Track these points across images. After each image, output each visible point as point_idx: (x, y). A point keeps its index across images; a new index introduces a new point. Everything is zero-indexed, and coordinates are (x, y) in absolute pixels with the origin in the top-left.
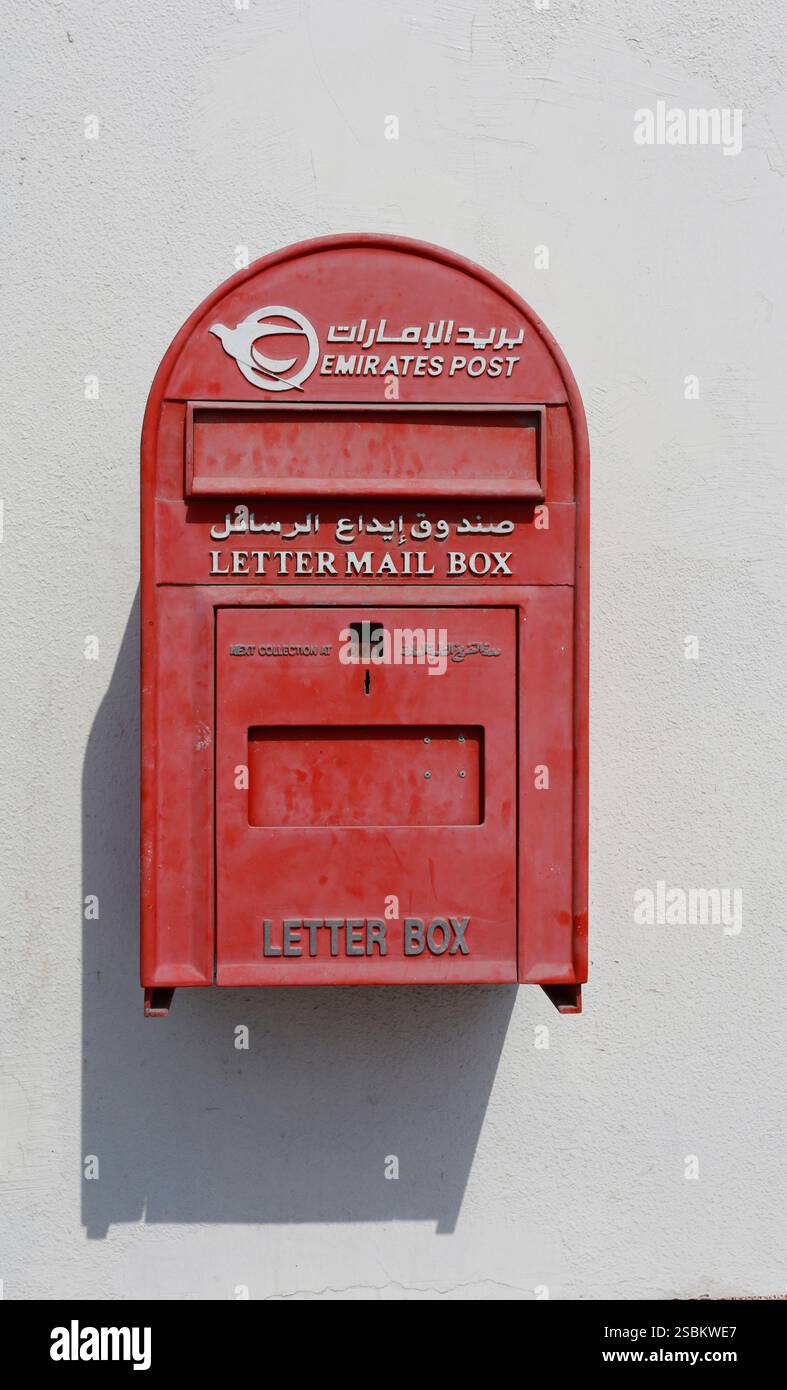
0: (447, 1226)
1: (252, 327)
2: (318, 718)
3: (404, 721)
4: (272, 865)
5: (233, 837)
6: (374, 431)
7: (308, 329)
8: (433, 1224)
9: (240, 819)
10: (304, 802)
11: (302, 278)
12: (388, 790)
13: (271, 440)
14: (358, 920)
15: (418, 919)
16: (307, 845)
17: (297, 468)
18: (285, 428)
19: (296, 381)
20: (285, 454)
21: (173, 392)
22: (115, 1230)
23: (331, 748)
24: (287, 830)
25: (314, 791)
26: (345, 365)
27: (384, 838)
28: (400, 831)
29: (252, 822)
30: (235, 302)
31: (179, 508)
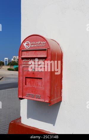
0: (54, 125)
1: (26, 43)
2: (30, 77)
3: (36, 77)
4: (27, 89)
5: (24, 86)
6: (34, 52)
7: (30, 43)
8: (53, 125)
9: (25, 85)
10: (30, 84)
11: (29, 39)
12: (35, 83)
13: (27, 53)
14: (32, 94)
15: (37, 95)
16: (29, 87)
17: (29, 55)
18: (28, 52)
19: (29, 48)
20: (28, 54)
21: (21, 49)
22: (29, 118)
23: (31, 79)
24: (28, 86)
25: (30, 83)
26: (32, 46)
27: (34, 87)
28: (36, 87)
29: (26, 85)
30: (25, 41)
31: (21, 59)
